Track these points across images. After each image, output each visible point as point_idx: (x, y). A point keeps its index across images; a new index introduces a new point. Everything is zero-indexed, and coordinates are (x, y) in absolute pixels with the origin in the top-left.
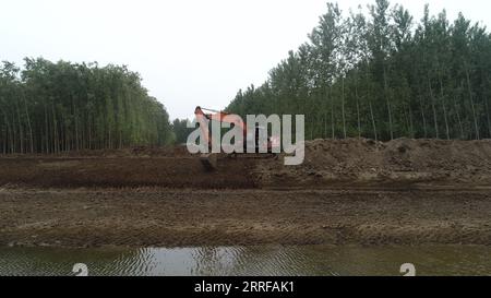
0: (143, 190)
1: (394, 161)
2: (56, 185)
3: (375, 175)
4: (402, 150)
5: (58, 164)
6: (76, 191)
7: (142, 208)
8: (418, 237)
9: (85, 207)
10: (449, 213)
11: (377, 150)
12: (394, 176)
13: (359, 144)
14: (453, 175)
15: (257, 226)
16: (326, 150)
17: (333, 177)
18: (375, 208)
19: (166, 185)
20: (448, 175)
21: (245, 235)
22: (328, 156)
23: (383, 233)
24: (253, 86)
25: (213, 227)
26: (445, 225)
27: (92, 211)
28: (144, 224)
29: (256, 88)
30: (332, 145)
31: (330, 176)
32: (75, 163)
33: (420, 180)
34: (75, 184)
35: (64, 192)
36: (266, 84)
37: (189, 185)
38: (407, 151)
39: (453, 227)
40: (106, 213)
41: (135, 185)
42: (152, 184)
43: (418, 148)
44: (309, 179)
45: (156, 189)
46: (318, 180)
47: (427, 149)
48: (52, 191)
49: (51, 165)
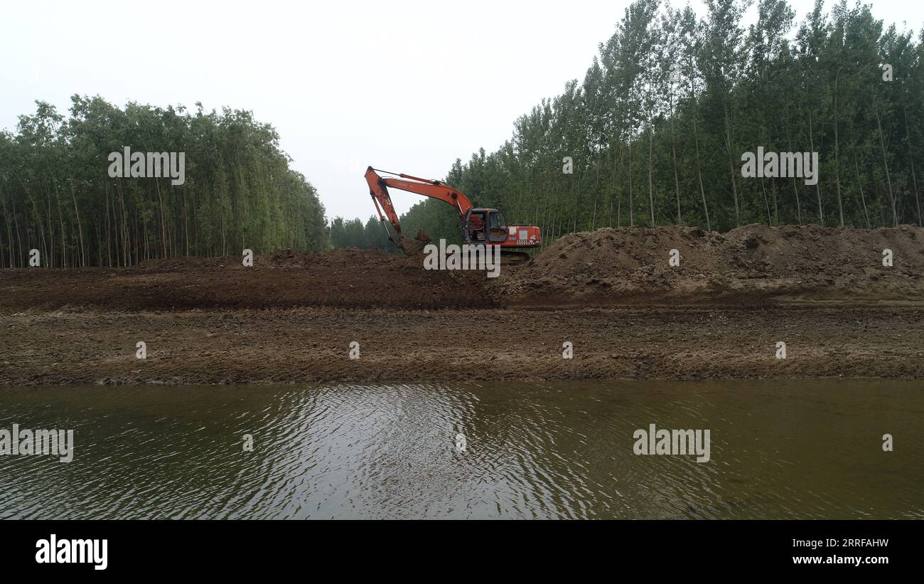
0: (301, 311)
1: (737, 263)
2: (150, 306)
3: (704, 284)
4: (752, 244)
5: (143, 278)
6: (187, 314)
7: (306, 335)
8: (772, 367)
9: (209, 335)
10: (828, 338)
11: (708, 245)
12: (737, 284)
13: (677, 236)
14: (839, 282)
15: (502, 357)
16: (618, 247)
17: (631, 287)
18: (701, 331)
19: (340, 305)
20: (831, 282)
21: (483, 367)
22: (622, 256)
23: (714, 363)
24: (482, 151)
25: (429, 357)
26: (818, 353)
27: (222, 340)
28: (314, 354)
29: (488, 154)
30: (629, 239)
31: (625, 285)
32: (175, 277)
33: (780, 292)
34: (185, 305)
35: (167, 316)
36: (508, 147)
37: (380, 304)
38: (762, 246)
39: (831, 354)
40: (247, 342)
41: (287, 305)
42: (317, 304)
43: (781, 241)
44: (589, 290)
45: (324, 310)
46: (603, 293)
47: (796, 243)
48: (147, 315)
49: (132, 279)
